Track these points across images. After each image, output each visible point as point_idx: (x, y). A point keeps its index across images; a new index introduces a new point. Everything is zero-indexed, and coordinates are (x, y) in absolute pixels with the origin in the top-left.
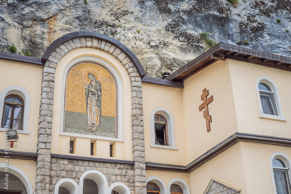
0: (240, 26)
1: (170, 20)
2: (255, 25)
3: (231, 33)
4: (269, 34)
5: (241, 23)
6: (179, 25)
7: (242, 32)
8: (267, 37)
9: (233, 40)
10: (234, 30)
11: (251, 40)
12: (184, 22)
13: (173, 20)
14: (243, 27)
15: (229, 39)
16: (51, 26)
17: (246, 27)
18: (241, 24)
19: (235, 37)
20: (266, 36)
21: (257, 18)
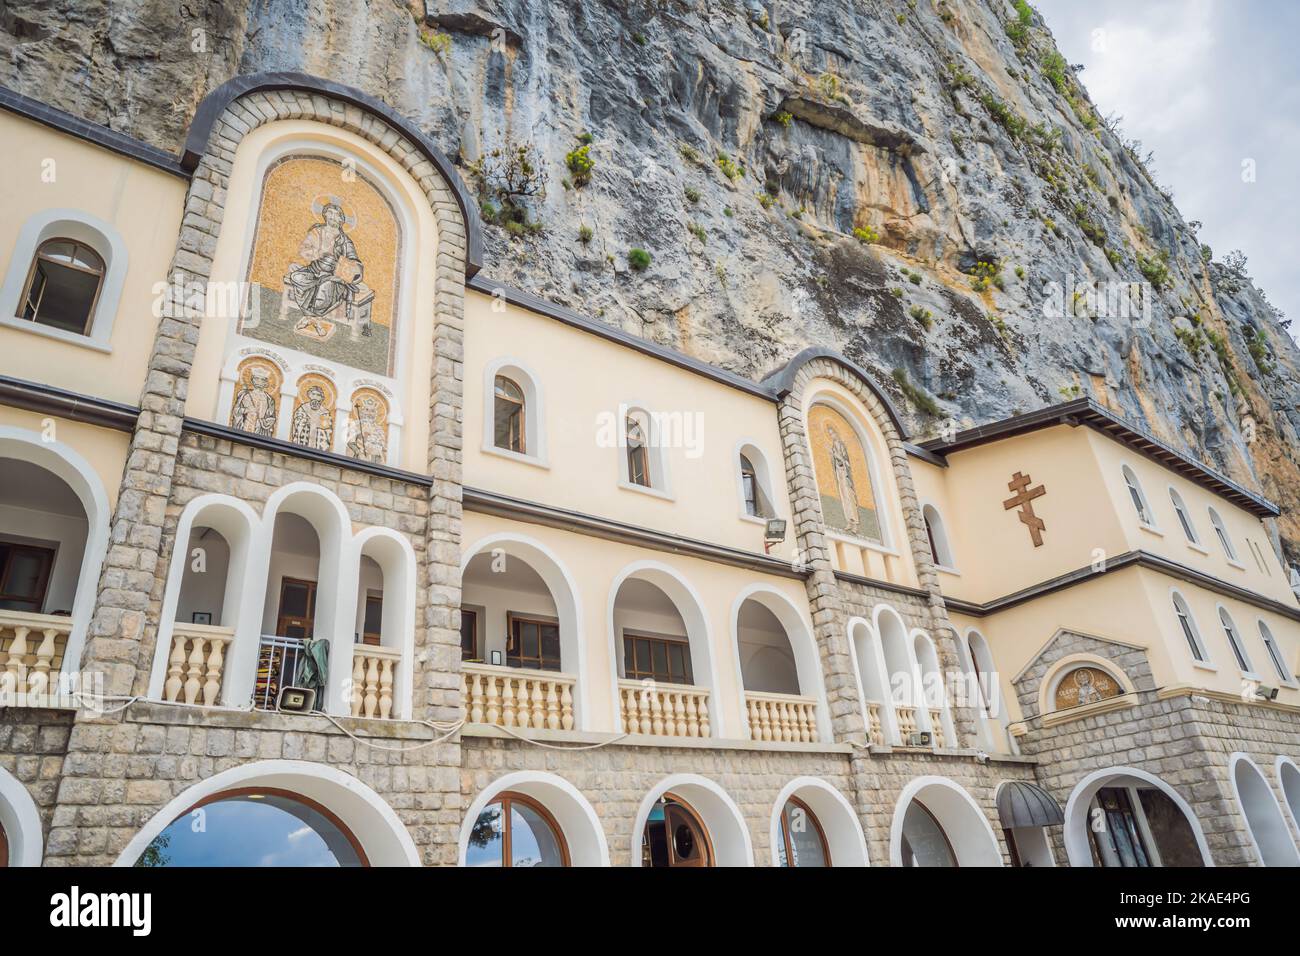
0: (942, 366)
1: (847, 341)
2: (960, 365)
3: (928, 375)
4: (981, 385)
5: (942, 360)
6: (861, 353)
7: (945, 376)
8: (980, 391)
9: (931, 390)
10: (933, 371)
11: (959, 393)
12: (866, 347)
13: (851, 342)
14: (947, 367)
15: (925, 385)
16: (684, 327)
17: (950, 368)
18: (943, 363)
19: (933, 384)
20: (978, 387)
21: (959, 354)
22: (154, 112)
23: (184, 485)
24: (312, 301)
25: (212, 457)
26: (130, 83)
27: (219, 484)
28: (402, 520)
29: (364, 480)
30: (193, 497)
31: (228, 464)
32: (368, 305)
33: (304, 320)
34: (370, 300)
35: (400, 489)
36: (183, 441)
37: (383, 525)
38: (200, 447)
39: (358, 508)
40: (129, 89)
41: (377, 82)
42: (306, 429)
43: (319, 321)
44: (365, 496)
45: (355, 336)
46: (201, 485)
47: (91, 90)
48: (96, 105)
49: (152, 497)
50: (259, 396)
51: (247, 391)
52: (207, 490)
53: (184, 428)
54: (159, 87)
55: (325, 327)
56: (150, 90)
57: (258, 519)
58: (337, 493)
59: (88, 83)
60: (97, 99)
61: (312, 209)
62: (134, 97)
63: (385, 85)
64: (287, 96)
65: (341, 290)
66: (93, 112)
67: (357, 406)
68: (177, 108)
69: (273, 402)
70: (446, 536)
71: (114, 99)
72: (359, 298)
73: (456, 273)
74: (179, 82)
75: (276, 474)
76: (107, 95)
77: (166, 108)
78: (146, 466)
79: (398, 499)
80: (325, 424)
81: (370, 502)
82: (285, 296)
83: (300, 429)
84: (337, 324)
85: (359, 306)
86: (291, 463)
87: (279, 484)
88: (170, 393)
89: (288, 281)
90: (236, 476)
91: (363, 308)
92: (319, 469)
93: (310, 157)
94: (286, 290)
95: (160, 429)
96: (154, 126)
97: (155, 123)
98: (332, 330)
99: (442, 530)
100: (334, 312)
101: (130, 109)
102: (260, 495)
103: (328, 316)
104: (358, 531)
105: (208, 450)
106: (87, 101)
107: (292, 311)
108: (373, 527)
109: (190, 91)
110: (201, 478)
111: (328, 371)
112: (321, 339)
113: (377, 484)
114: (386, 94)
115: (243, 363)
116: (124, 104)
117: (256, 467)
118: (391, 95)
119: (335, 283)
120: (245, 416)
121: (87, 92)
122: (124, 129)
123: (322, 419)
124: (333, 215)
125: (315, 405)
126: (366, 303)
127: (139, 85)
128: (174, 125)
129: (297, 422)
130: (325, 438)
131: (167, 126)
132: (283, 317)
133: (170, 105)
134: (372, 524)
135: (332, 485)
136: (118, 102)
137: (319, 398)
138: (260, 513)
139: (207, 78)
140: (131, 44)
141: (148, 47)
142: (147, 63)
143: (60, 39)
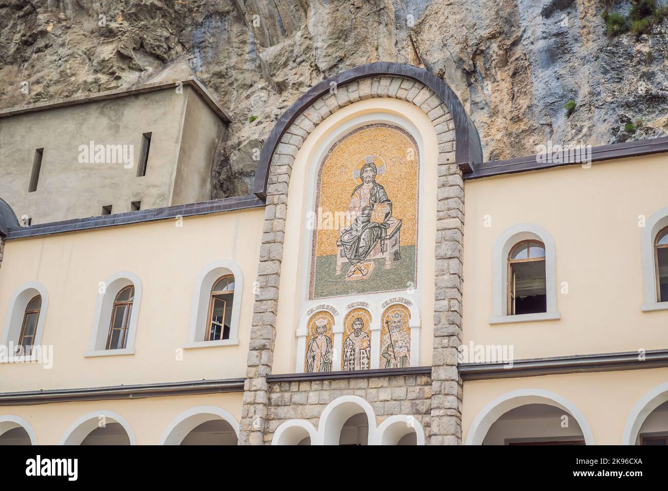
23: (273, 419)
24: (357, 251)
25: (287, 395)
27: (292, 413)
28: (414, 405)
29: (384, 382)
30: (278, 426)
31: (297, 398)
32: (397, 235)
33: (352, 268)
34: (398, 229)
35: (411, 381)
36: (270, 391)
37: (400, 413)
38: (281, 391)
39: (380, 404)
42: (353, 353)
43: (361, 265)
44: (384, 395)
45: (388, 265)
46: (282, 417)
49: (252, 434)
50: (321, 340)
51: (314, 340)
52: (286, 419)
53: (268, 382)
55: (367, 267)
57: (315, 431)
58: (366, 398)
61: (353, 177)
64: (319, 104)
65: (377, 232)
67: (387, 322)
69: (330, 341)
70: (442, 412)
72: (390, 232)
73: (451, 178)
75: (325, 395)
78: (247, 415)
79: (410, 389)
80: (365, 345)
81: (389, 398)
82: (339, 255)
83: (348, 354)
84: (374, 260)
85: (390, 238)
86: (335, 385)
87: (328, 402)
88: (258, 363)
89: (339, 243)
90: (301, 404)
91: (393, 238)
92: (353, 383)
93: (350, 134)
94: (338, 251)
95: (254, 388)
98: (372, 265)
99: (438, 408)
100: (372, 253)
102: (316, 414)
103: (368, 258)
104: (381, 422)
105: (286, 391)
107: (344, 264)
108: (393, 416)
110: (282, 411)
111: (363, 304)
112: (365, 278)
113: (394, 382)
115: (311, 319)
117: (313, 393)
119: (371, 228)
120: (314, 357)
123: (362, 341)
124: (369, 173)
125: (357, 332)
126: (396, 232)
129: (346, 350)
130: (365, 355)
132: (338, 273)
134: (392, 414)
135: (362, 392)
137: (360, 326)
138: (316, 426)
139: (377, 49)
140: (328, 58)
141: (337, 54)
142: (340, 66)
143: (293, 84)
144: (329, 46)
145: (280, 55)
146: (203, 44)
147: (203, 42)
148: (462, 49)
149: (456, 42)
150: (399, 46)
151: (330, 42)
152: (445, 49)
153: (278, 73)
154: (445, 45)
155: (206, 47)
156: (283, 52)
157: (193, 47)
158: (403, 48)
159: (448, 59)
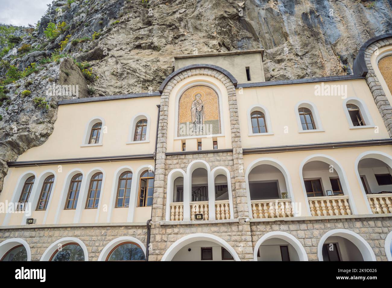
22: (314, 65)
26: (306, 61)
40: (306, 62)
41: (362, 27)
47: (300, 67)
48: (302, 70)
54: (312, 58)
56: (311, 60)
59: (298, 66)
60: (302, 69)
62: (309, 64)
63: (364, 26)
66: (303, 72)
68: (319, 61)
71: (305, 66)
74: (316, 55)
76: (303, 66)
77: (316, 63)
96: (316, 68)
97: (316, 67)
101: (309, 67)
106: (301, 70)
109: (319, 55)
114: (366, 28)
116: (307, 67)
118: (368, 28)
121: (299, 68)
122: (310, 72)
127: (308, 61)
128: (320, 66)
131: (319, 67)
133: (317, 61)
136: (306, 67)
139: (320, 50)
140: (301, 52)
141: (305, 51)
142: (307, 55)
143: (288, 59)
144: (301, 48)
145: (277, 51)
146: (243, 47)
147: (242, 46)
148: (355, 51)
149: (352, 49)
150: (328, 50)
151: (301, 47)
152: (347, 51)
153: (277, 57)
154: (347, 50)
155: (243, 48)
156: (278, 50)
157: (238, 47)
158: (330, 50)
159: (349, 54)
